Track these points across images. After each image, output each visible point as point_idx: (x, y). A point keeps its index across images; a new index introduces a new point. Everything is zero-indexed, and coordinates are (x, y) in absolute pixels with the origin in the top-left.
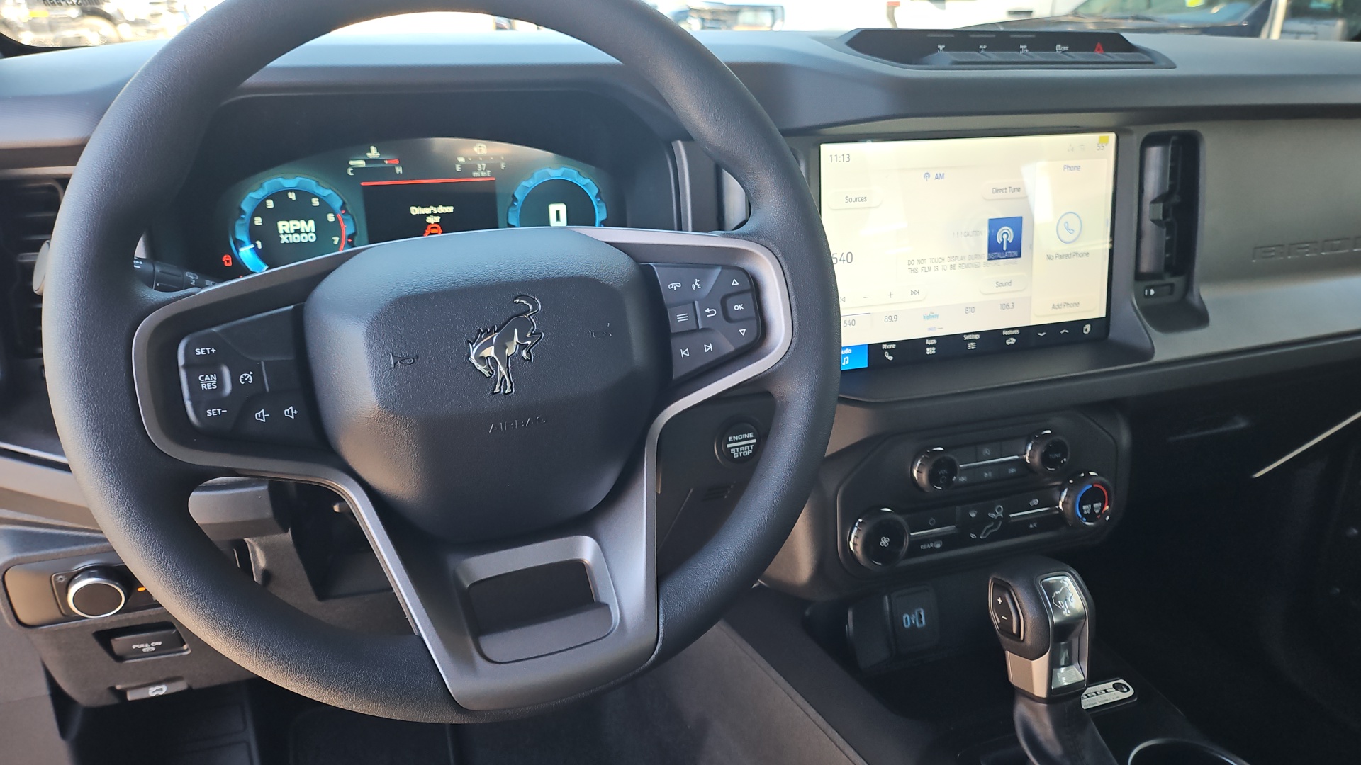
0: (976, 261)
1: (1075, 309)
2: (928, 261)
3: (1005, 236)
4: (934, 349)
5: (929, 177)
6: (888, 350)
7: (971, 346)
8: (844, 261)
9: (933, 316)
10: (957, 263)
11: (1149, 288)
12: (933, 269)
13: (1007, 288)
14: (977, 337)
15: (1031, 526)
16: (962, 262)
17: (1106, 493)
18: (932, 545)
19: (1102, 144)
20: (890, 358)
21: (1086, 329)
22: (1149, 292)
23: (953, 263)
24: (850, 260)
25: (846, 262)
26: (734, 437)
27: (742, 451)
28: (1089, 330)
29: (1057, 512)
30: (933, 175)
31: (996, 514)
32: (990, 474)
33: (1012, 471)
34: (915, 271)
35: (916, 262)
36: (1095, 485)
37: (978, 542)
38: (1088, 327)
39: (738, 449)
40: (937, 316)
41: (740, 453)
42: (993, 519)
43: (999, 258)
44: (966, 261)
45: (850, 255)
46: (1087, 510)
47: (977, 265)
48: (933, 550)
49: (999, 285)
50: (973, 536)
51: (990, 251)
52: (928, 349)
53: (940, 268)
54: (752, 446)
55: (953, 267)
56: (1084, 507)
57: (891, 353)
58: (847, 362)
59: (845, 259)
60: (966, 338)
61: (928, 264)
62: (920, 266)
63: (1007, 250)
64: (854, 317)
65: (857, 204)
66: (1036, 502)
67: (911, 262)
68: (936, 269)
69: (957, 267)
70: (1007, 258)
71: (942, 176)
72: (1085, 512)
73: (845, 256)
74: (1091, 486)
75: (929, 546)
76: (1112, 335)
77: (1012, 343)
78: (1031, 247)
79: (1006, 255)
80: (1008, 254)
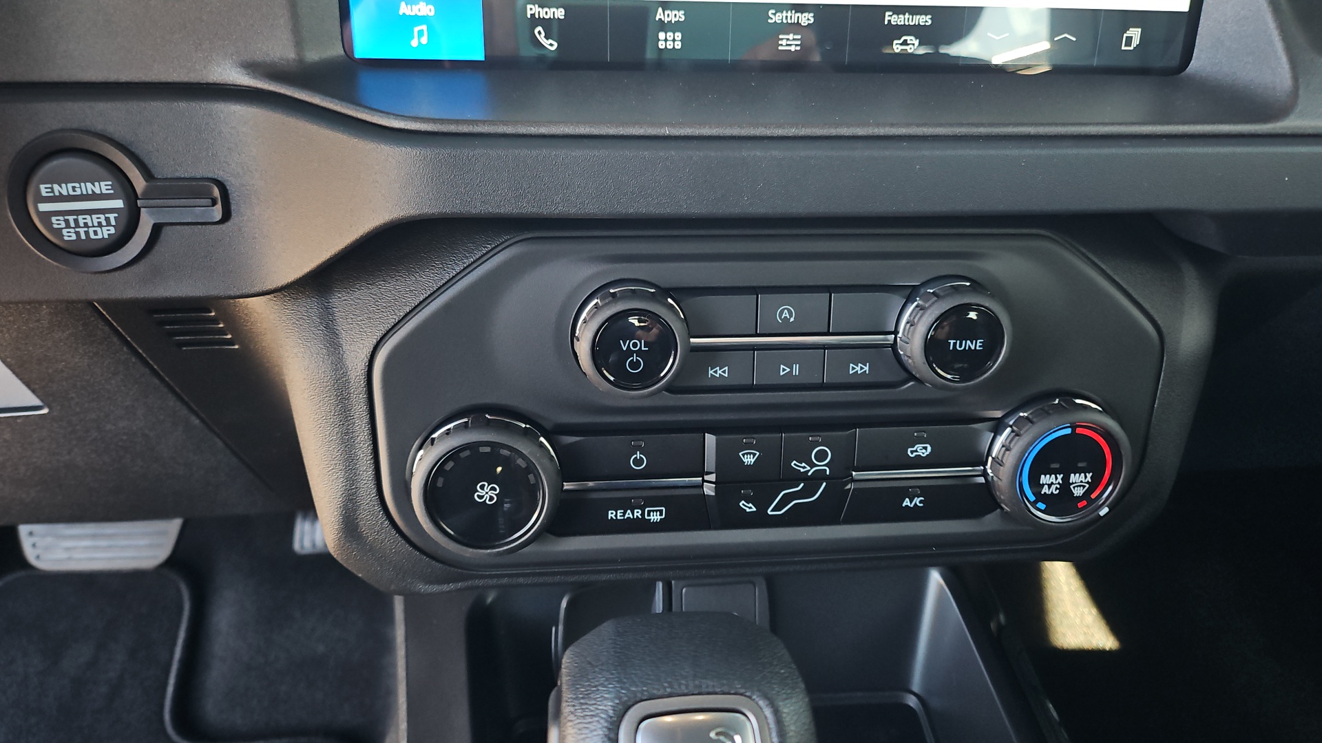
4: (679, 36)
6: (542, 22)
14: (805, 19)
15: (907, 502)
17: (1107, 450)
18: (638, 513)
20: (551, 45)
21: (1129, 40)
26: (56, 187)
27: (86, 225)
28: (1137, 38)
29: (982, 480)
31: (812, 465)
32: (796, 370)
33: (859, 369)
36: (1079, 430)
37: (760, 520)
38: (1135, 34)
39: (71, 218)
41: (82, 231)
42: (803, 477)
46: (1050, 486)
48: (642, 526)
50: (750, 508)
52: (662, 35)
54: (112, 216)
56: (1044, 479)
60: (776, 18)
66: (922, 450)
72: (1045, 490)
74: (1069, 431)
75: (629, 514)
76: (1199, 63)
77: (910, 49)
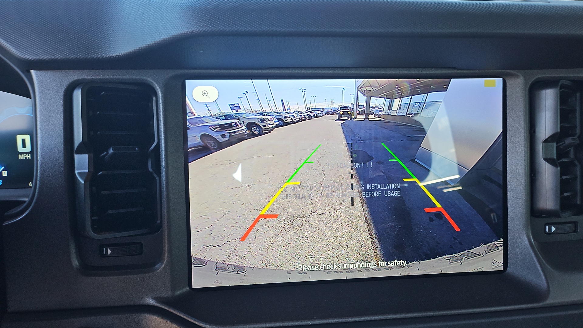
2: (302, 188)
10: (333, 191)
11: (550, 224)
12: (307, 196)
16: (338, 191)
22: (550, 229)
23: (329, 192)
34: (288, 197)
35: (289, 189)
43: (380, 190)
44: (344, 191)
47: (355, 195)
53: (315, 195)
61: (301, 191)
62: (293, 194)
67: (283, 189)
68: (311, 196)
69: (334, 195)
70: (387, 189)
79: (387, 187)
80: (389, 185)
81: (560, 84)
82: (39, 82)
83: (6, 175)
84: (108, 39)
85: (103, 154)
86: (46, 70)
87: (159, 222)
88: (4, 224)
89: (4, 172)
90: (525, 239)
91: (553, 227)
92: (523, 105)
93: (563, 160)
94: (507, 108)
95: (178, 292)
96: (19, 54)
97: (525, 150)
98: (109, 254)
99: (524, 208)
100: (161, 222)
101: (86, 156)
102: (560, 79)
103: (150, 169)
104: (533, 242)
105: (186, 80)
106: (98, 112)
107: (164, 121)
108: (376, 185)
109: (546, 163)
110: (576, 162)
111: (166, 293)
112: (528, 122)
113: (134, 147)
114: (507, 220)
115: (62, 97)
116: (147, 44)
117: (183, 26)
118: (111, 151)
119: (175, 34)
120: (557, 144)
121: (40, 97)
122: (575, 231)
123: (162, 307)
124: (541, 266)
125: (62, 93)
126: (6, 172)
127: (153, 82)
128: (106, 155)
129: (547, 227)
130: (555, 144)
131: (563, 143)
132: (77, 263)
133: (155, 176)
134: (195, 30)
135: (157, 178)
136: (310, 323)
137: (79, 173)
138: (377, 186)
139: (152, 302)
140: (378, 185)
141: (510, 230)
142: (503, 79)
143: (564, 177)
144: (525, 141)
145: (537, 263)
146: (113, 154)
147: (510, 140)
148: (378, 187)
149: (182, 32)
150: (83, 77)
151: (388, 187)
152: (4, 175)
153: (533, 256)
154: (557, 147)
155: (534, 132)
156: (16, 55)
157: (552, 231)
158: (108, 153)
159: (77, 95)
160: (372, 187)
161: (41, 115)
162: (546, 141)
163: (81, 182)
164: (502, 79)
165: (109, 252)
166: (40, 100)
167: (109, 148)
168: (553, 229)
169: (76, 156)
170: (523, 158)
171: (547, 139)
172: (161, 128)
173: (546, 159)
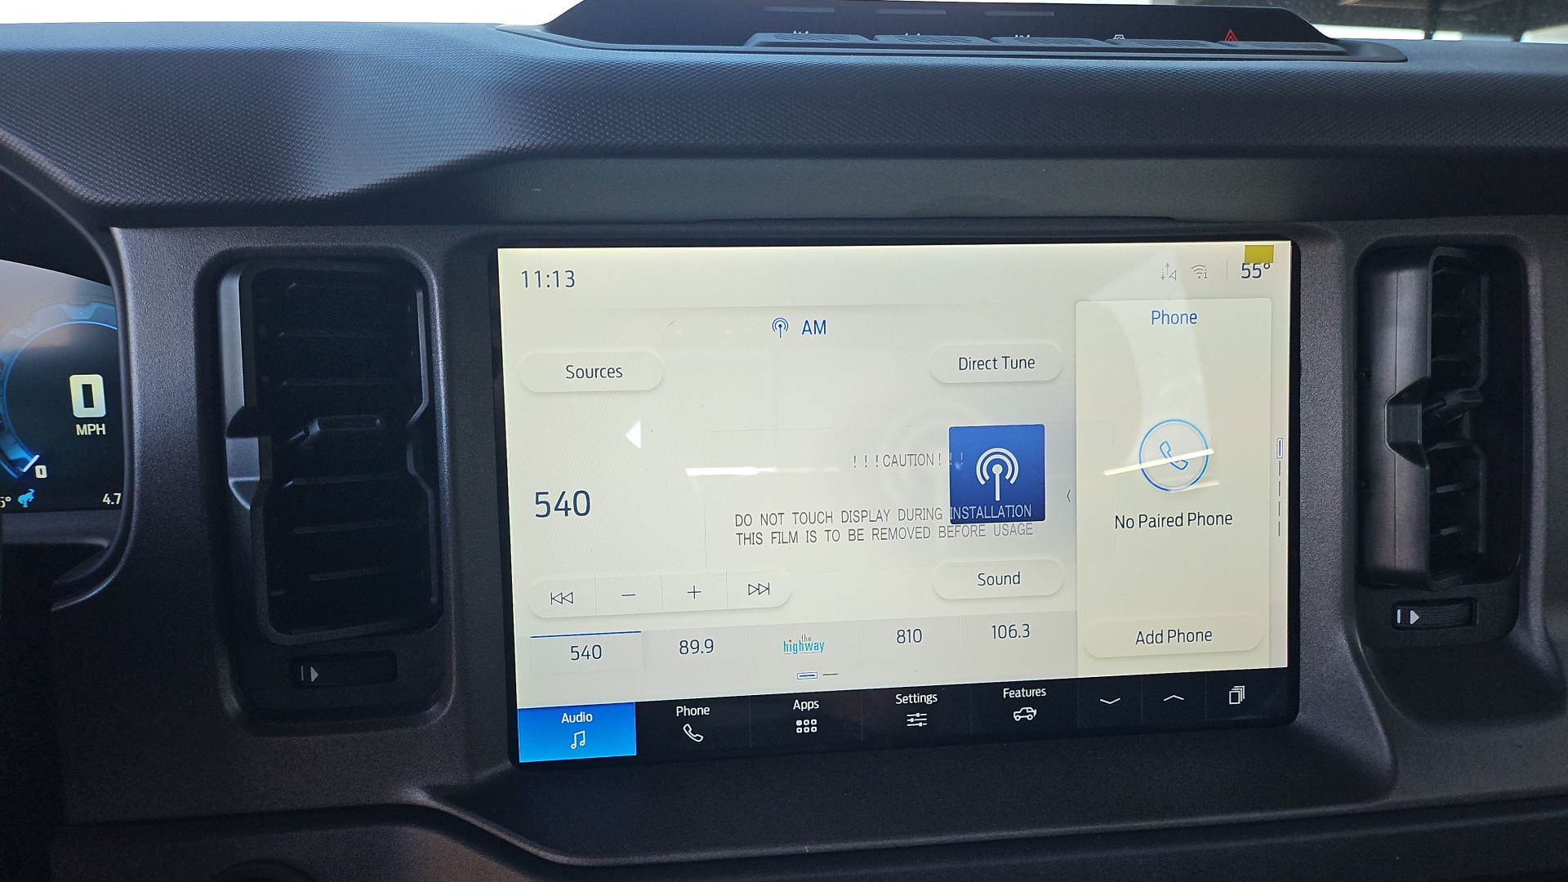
0: (918, 522)
1: (1199, 645)
2: (788, 518)
3: (997, 470)
4: (814, 722)
5: (787, 328)
6: (689, 719)
7: (916, 720)
8: (566, 509)
9: (806, 646)
10: (865, 524)
11: (1407, 605)
12: (802, 536)
13: (1008, 589)
14: (930, 699)
16: (879, 524)
19: (1253, 267)
20: (698, 738)
21: (1234, 695)
22: (1406, 617)
23: (855, 526)
24: (582, 509)
25: (572, 513)
28: (1241, 697)
30: (796, 325)
34: (753, 539)
35: (757, 519)
38: (1239, 689)
40: (819, 647)
43: (981, 520)
44: (892, 523)
45: (581, 498)
47: (920, 534)
49: (986, 581)
51: (957, 499)
52: (798, 722)
53: (821, 535)
55: (854, 535)
57: (697, 727)
58: (583, 743)
59: (571, 505)
60: (903, 699)
61: (787, 525)
62: (767, 530)
63: (1003, 501)
64: (596, 640)
65: (597, 383)
67: (742, 520)
68: (812, 537)
69: (867, 534)
70: (1001, 520)
71: (821, 328)
73: (569, 498)
77: (1029, 718)
78: (1071, 496)
79: (1000, 514)
80: (1006, 509)
81: (1433, 258)
82: (133, 258)
83: (44, 476)
84: (305, 154)
85: (295, 437)
86: (150, 227)
87: (434, 600)
88: (53, 610)
89: (38, 468)
90: (1343, 641)
91: (1412, 613)
92: (1339, 310)
93: (1440, 446)
94: (1302, 316)
95: (484, 774)
96: (85, 191)
97: (1344, 422)
98: (313, 680)
99: (1339, 567)
100: (441, 601)
101: (255, 441)
102: (1436, 242)
103: (412, 471)
104: (1361, 650)
105: (499, 250)
106: (282, 334)
107: (446, 354)
108: (973, 508)
109: (1397, 454)
110: (1477, 450)
111: (455, 778)
112: (1352, 351)
113: (371, 416)
114: (1299, 594)
115: (191, 295)
116: (403, 172)
117: (494, 134)
118: (316, 428)
119: (474, 153)
120: (1424, 406)
121: (136, 295)
122: (1470, 621)
123: (446, 809)
124: (1379, 710)
125: (191, 286)
126: (44, 467)
127: (418, 256)
128: (303, 438)
129: (1399, 611)
130: (1419, 408)
131: (1442, 403)
132: (236, 705)
133: (424, 485)
134: (522, 144)
135: (429, 492)
136: (807, 849)
137: (237, 484)
138: (976, 510)
139: (421, 797)
140: (977, 508)
141: (1306, 619)
142: (1292, 244)
143: (1441, 490)
144: (1344, 399)
145: (1368, 701)
146: (320, 435)
147: (1307, 396)
148: (978, 514)
149: (490, 149)
150: (242, 245)
151: (1003, 513)
152: (38, 476)
153: (1361, 685)
154: (1425, 416)
155: (1369, 376)
156: (77, 194)
157: (1412, 623)
158: (307, 433)
159: (230, 290)
160: (962, 513)
161: (139, 338)
162: (1396, 401)
163: (242, 506)
164: (1290, 242)
165: (314, 675)
166: (138, 304)
167: (310, 420)
168: (1414, 617)
169: (230, 443)
170: (1339, 442)
171: (1401, 393)
172: (438, 371)
173: (1396, 446)
